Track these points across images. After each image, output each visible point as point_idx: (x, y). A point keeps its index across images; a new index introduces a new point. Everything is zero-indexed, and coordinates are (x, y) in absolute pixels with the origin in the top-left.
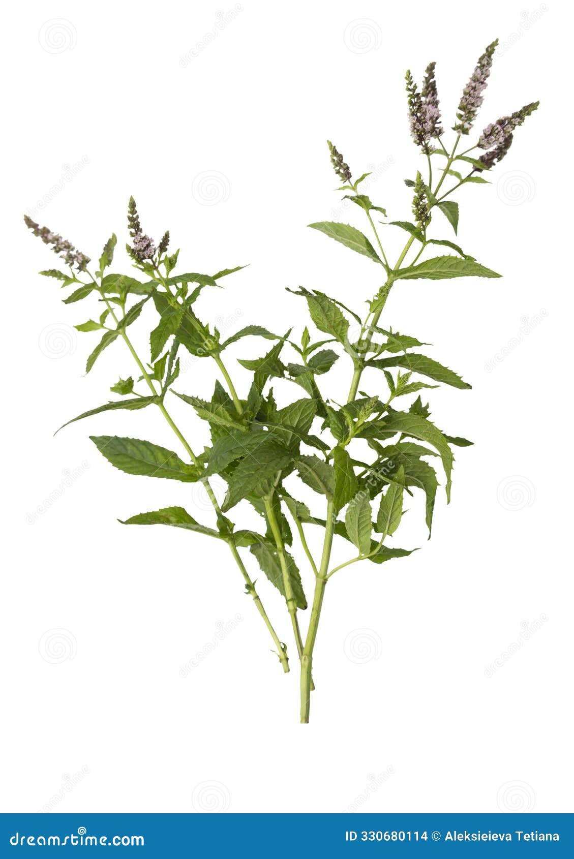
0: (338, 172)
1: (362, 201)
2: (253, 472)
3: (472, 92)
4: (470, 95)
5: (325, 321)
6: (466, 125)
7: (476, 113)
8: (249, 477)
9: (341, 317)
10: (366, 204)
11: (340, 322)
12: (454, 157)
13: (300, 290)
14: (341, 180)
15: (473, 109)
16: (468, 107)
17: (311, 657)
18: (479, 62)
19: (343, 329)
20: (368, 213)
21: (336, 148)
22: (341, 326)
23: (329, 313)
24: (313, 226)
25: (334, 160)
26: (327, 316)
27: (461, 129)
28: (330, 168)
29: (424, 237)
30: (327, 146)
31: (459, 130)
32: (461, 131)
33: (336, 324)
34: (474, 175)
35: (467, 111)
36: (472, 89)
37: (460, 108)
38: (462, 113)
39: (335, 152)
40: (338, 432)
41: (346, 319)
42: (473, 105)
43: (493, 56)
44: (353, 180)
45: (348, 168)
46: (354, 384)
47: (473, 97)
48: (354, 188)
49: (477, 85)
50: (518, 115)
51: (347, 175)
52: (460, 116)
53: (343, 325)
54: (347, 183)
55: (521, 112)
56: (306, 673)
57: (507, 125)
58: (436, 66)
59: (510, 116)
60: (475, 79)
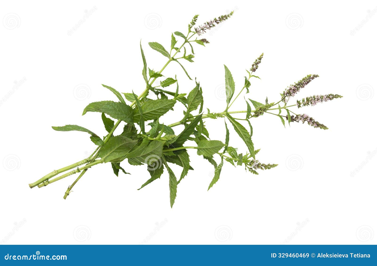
0: (253, 66)
1: (248, 84)
2: (117, 110)
3: (316, 99)
4: (314, 100)
5: (193, 99)
6: (302, 105)
7: (308, 105)
8: (115, 110)
9: (197, 105)
10: (247, 85)
11: (195, 105)
12: (287, 108)
13: (198, 83)
14: (251, 69)
15: (310, 104)
16: (309, 101)
17: (58, 174)
18: (329, 95)
19: (193, 108)
20: (244, 88)
21: (262, 58)
22: (193, 107)
23: (196, 99)
24: (226, 67)
25: (257, 60)
26: (195, 99)
27: (299, 105)
28: (253, 62)
29: (249, 118)
30: (261, 54)
31: (298, 104)
32: (298, 105)
33: (193, 104)
34: (284, 118)
35: (308, 102)
36: (317, 99)
37: (307, 99)
38: (305, 101)
39: (260, 59)
40: (153, 132)
41: (198, 107)
42: (311, 103)
43: (334, 99)
44: (254, 74)
45: (257, 68)
46: (174, 125)
47: (314, 101)
48: (250, 76)
49: (320, 100)
50: (318, 124)
51: (254, 70)
52: (303, 101)
53: (194, 107)
54: (251, 72)
55: (320, 124)
56: (50, 176)
57: (312, 122)
58: (317, 78)
59: (316, 121)
60: (322, 97)
